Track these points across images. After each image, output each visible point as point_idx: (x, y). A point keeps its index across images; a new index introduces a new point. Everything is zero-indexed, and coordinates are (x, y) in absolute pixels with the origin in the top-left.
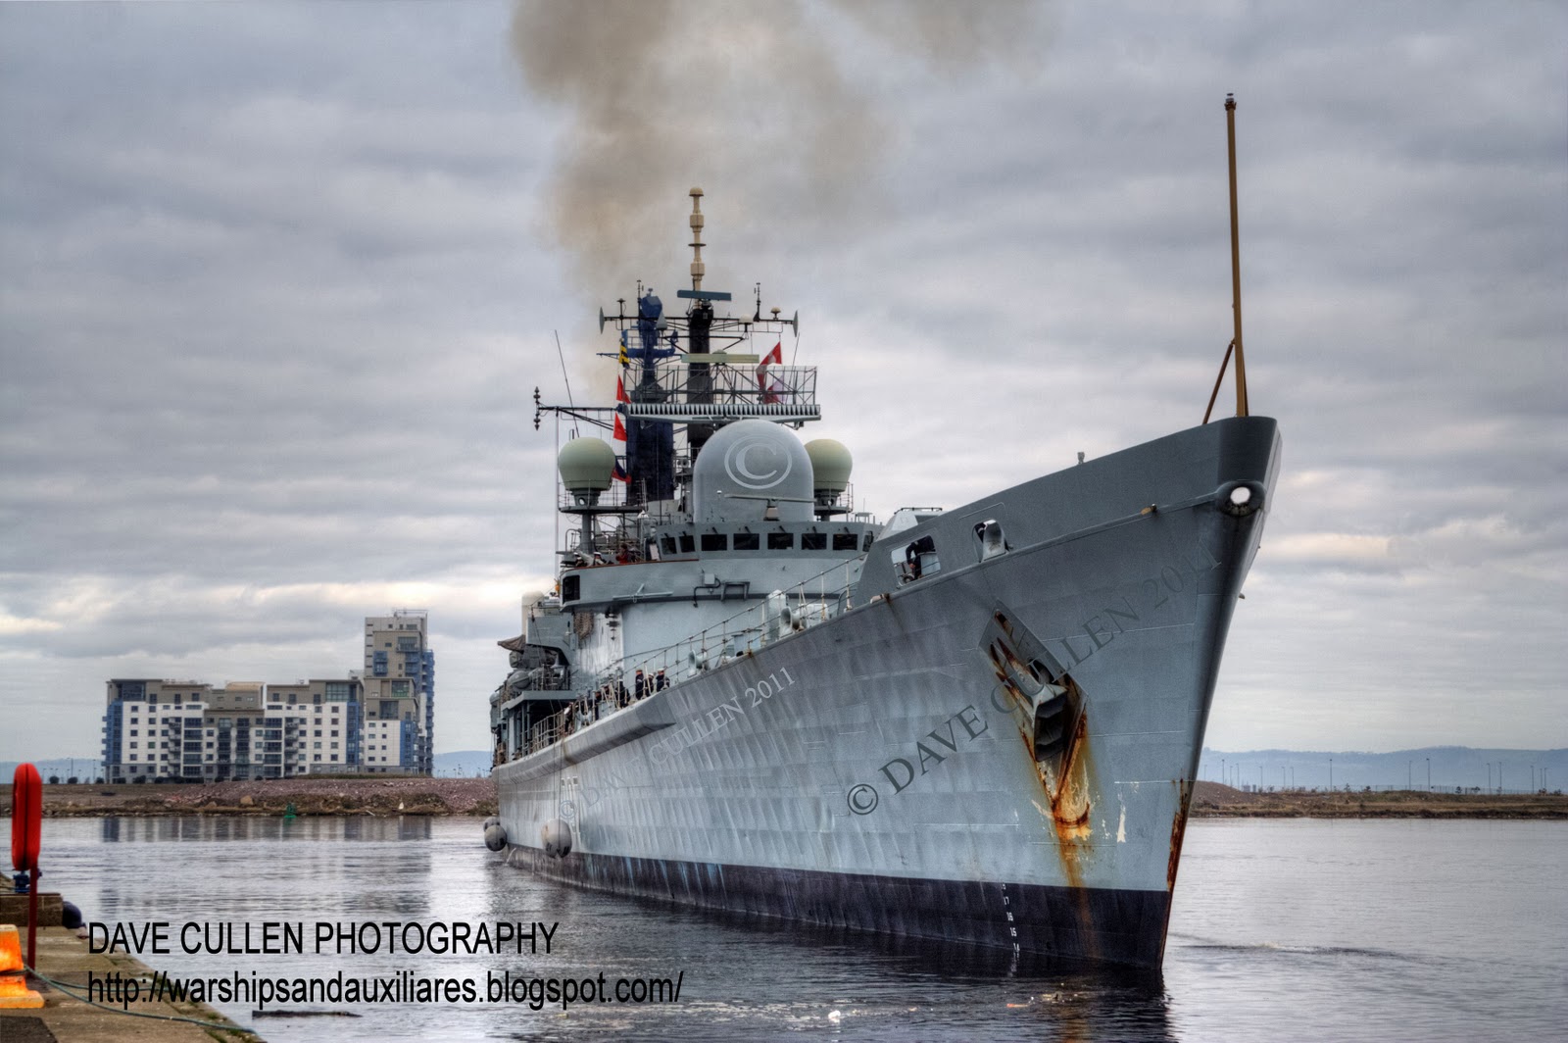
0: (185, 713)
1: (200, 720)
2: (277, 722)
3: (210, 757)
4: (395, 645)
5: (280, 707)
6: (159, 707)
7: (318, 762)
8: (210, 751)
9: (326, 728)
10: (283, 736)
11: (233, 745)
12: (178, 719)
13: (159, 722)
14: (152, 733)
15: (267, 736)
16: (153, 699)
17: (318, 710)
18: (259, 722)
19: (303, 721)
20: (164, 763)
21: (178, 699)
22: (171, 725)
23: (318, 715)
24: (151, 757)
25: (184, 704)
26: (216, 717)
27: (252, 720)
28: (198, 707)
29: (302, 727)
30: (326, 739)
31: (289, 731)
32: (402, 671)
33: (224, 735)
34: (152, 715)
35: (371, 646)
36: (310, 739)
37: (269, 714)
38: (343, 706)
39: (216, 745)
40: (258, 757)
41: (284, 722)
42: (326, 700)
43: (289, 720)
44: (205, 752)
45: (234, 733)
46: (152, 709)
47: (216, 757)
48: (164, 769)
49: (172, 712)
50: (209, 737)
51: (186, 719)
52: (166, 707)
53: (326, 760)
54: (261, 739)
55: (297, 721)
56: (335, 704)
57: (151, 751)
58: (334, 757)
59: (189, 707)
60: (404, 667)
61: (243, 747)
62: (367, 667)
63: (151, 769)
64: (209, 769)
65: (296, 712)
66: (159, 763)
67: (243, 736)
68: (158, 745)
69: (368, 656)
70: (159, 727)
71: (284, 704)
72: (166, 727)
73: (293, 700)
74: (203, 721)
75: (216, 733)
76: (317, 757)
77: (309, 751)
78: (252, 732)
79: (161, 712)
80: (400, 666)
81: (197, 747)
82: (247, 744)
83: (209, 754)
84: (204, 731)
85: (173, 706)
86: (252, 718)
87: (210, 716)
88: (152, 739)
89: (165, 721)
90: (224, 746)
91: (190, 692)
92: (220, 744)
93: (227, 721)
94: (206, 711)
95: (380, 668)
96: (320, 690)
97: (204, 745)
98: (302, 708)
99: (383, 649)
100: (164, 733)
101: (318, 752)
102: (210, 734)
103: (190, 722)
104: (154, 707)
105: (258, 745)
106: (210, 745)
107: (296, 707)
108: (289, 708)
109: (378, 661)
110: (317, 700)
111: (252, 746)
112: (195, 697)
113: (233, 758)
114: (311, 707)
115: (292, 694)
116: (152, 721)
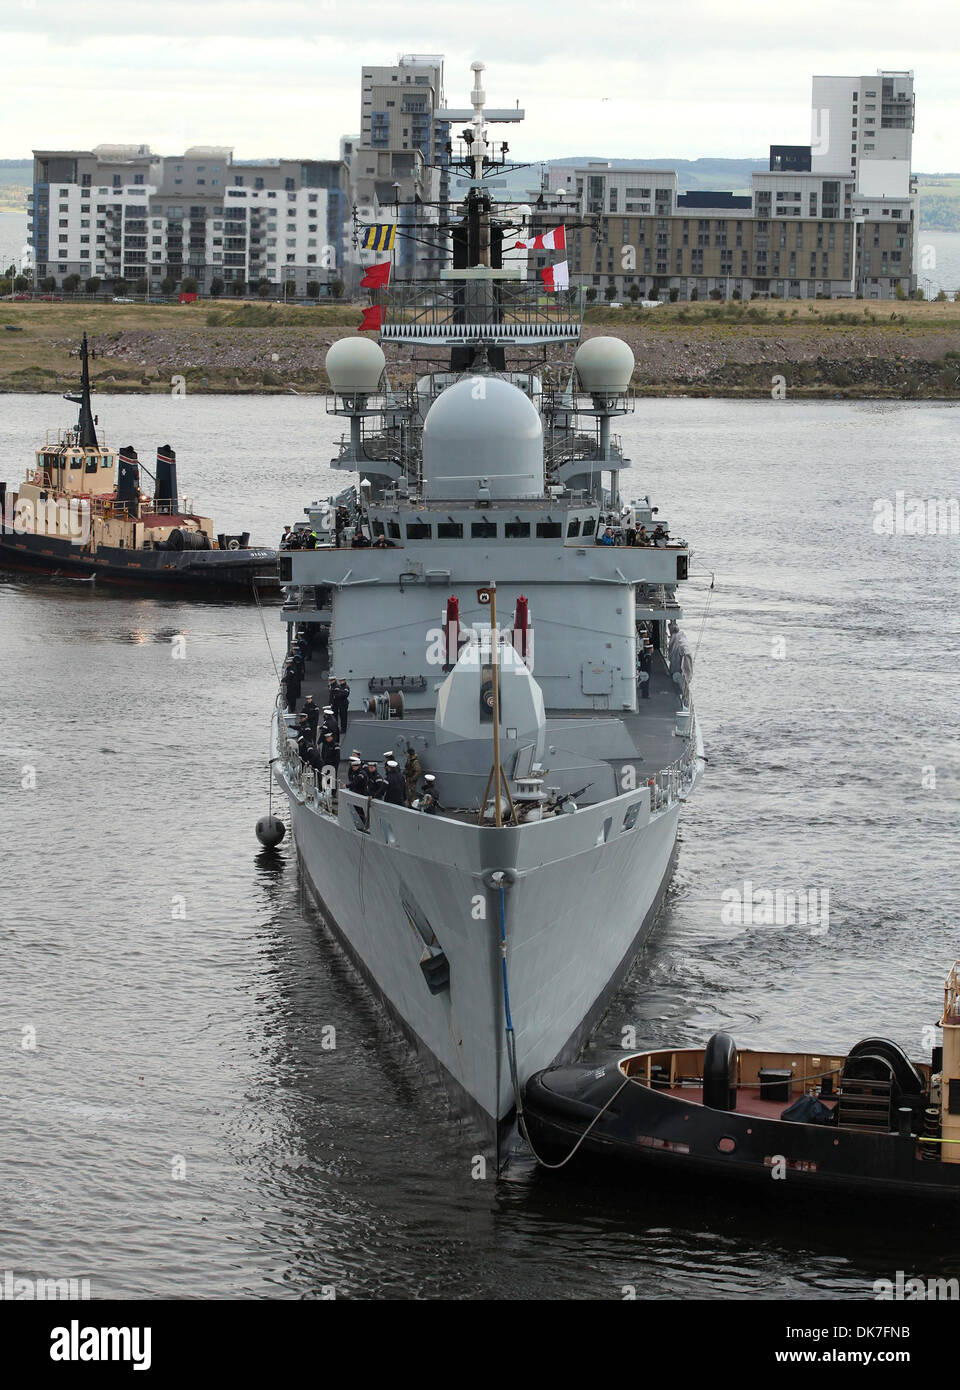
0: (126, 200)
1: (144, 208)
2: (239, 213)
3: (157, 255)
4: (400, 104)
5: (243, 194)
6: (94, 190)
7: (291, 264)
8: (157, 248)
9: (302, 220)
10: (249, 231)
11: (186, 241)
12: (118, 207)
13: (94, 209)
14: (85, 224)
15: (227, 232)
16: (87, 181)
17: (293, 198)
18: (219, 211)
19: (273, 212)
20: (101, 262)
21: (117, 182)
22: (109, 214)
23: (292, 205)
24: (85, 254)
25: (125, 188)
26: (165, 205)
27: (209, 210)
28: (142, 192)
29: (271, 220)
30: (302, 235)
31: (255, 225)
32: (408, 139)
33: (174, 228)
34: (86, 201)
35: (370, 103)
36: (281, 234)
37: (230, 202)
38: (323, 194)
39: (165, 240)
40: (217, 256)
41: (248, 213)
42: (302, 186)
43: (255, 211)
44: (151, 249)
45: (186, 225)
46: (86, 194)
47: (164, 255)
48: (100, 269)
49: (110, 199)
50: (155, 231)
51: (128, 207)
52: (103, 192)
53: (301, 261)
54: (220, 234)
55: (265, 212)
56: (313, 191)
57: (85, 246)
58: (312, 258)
59: (131, 192)
60: (410, 132)
61: (198, 243)
62: (364, 130)
63: (87, 266)
64: (156, 270)
65: (263, 200)
66: (94, 261)
67: (198, 228)
68: (93, 239)
69: (365, 117)
70: (94, 216)
71: (249, 190)
72: (102, 216)
73: (259, 185)
74: (148, 209)
75: (165, 225)
76: (290, 257)
77: (281, 251)
78: (209, 225)
79: (96, 197)
80: (406, 131)
81: (142, 242)
82: (203, 240)
83: (155, 251)
84: (149, 221)
85: (111, 189)
86: (210, 207)
87: (157, 203)
88: (85, 231)
89: (101, 209)
90: (174, 242)
91: (133, 174)
92: (170, 239)
93: (177, 210)
94: (152, 198)
95: (379, 135)
96: (295, 174)
97: (149, 240)
98: (272, 195)
99: (383, 109)
100: (101, 224)
101: (291, 251)
102: (156, 226)
103: (133, 210)
104: (88, 191)
105: (217, 242)
106: (157, 240)
107: (263, 193)
108: (255, 195)
109: (376, 124)
110: (290, 185)
111: (209, 242)
112: (139, 180)
113: (186, 256)
114: (282, 194)
115: (261, 175)
116: (85, 209)
